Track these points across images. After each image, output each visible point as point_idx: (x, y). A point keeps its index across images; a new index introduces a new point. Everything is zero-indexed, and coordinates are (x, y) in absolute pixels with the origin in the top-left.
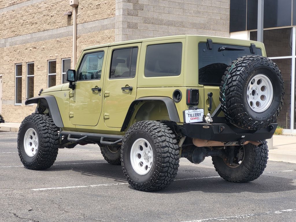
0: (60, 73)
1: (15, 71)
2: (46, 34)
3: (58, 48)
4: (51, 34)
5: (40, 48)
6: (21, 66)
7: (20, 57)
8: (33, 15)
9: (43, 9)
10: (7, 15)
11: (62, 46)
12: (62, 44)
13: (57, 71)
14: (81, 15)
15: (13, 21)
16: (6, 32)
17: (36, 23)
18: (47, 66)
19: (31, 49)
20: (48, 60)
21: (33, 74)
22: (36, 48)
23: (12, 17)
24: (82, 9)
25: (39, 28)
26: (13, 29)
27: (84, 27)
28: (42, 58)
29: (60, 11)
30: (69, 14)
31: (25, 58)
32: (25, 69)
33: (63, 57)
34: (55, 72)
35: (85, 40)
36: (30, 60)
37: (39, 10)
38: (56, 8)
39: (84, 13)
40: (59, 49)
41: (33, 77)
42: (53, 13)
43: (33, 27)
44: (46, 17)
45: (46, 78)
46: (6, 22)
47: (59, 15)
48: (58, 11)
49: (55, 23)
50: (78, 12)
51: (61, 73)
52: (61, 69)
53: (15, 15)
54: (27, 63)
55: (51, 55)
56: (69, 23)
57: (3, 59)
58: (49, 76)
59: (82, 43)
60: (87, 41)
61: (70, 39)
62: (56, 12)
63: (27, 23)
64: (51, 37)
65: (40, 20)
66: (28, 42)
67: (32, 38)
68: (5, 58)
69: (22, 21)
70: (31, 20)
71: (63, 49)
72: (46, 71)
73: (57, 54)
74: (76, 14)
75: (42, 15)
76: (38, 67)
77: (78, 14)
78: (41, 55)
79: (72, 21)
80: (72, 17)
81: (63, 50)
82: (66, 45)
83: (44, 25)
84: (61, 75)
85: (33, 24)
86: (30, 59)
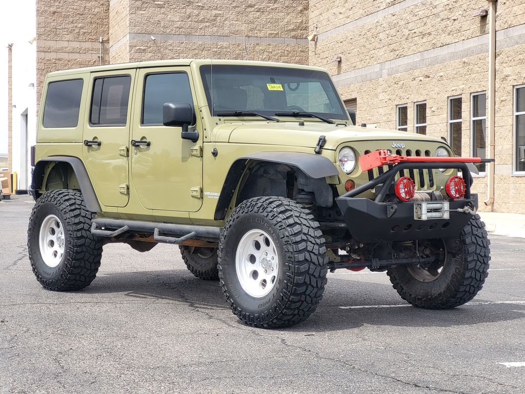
0: (468, 118)
1: (396, 118)
2: (444, 51)
3: (465, 75)
4: (453, 51)
5: (436, 77)
6: (406, 108)
7: (404, 94)
8: (425, 19)
9: (440, 9)
10: (383, 22)
11: (471, 71)
12: (471, 67)
13: (463, 114)
14: (502, 14)
15: (393, 32)
16: (381, 52)
17: (430, 34)
18: (448, 107)
19: (421, 78)
20: (448, 97)
21: (425, 122)
22: (429, 77)
23: (392, 26)
24: (505, 3)
25: (433, 41)
26: (392, 47)
27: (507, 36)
28: (438, 94)
29: (468, 10)
30: (481, 14)
31: (412, 95)
32: (412, 114)
33: (472, 90)
34: (460, 118)
35: (510, 58)
36: (420, 99)
37: (435, 11)
38: (461, 6)
39: (507, 10)
40: (467, 77)
41: (425, 127)
42: (457, 14)
43: (425, 40)
44: (444, 23)
45: (445, 128)
46: (382, 36)
47: (467, 18)
48: (465, 10)
49: (459, 31)
50: (497, 10)
51: (470, 118)
52: (470, 111)
53: (395, 22)
54: (416, 104)
55: (453, 88)
56: (483, 32)
57: (377, 97)
58: (451, 124)
59: (504, 65)
60: (512, 61)
61: (485, 59)
62: (461, 12)
63: (415, 35)
64: (453, 56)
65: (436, 27)
66: (416, 68)
67: (423, 60)
68: (381, 97)
69: (406, 32)
70: (421, 30)
71: (473, 76)
72: (445, 116)
73: (463, 86)
74: (494, 12)
75: (439, 19)
76: (432, 109)
77: (497, 14)
78: (437, 89)
79: (487, 26)
80: (488, 20)
81: (474, 79)
82: (478, 69)
83: (443, 35)
84: (470, 122)
85: (424, 35)
86: (420, 95)
